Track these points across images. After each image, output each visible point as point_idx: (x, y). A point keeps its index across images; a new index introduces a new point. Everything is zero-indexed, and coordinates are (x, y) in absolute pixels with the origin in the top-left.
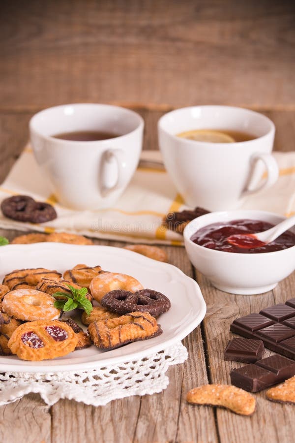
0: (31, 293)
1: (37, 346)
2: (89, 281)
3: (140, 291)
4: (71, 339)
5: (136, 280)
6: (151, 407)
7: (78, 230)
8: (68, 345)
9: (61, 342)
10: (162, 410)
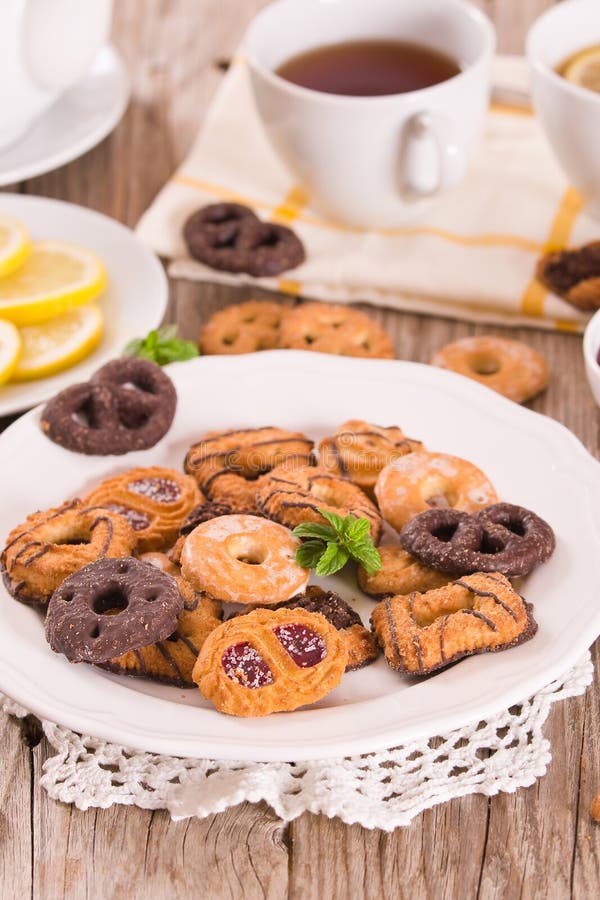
0: (245, 527)
1: (256, 682)
2: (376, 469)
3: (488, 510)
4: (334, 658)
5: (478, 471)
6: (512, 833)
7: (352, 288)
8: (328, 674)
9: (311, 669)
10: (535, 839)
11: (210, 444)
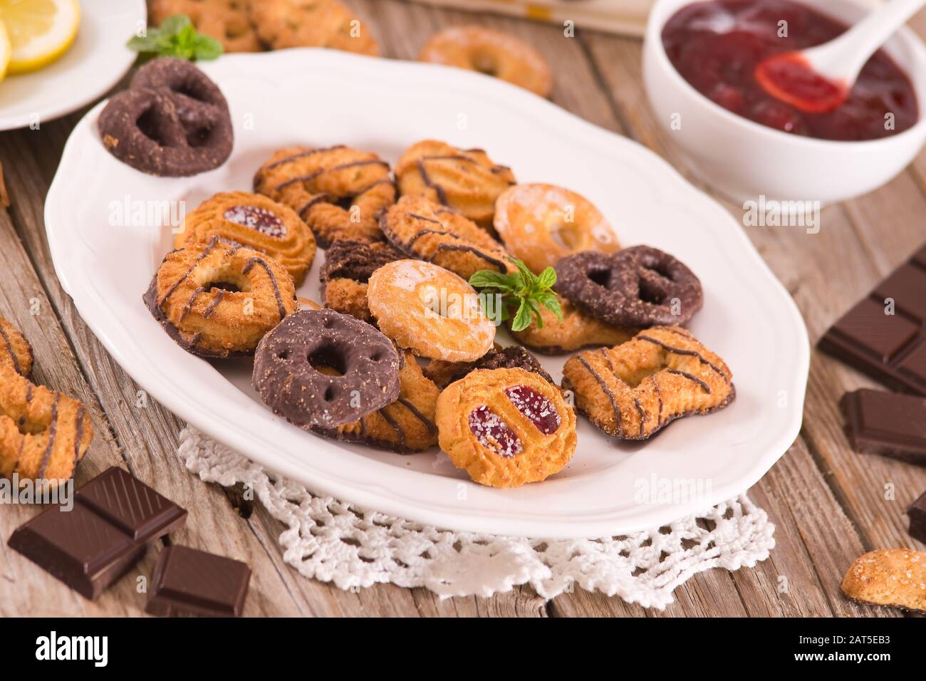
8: (567, 440)
9: (554, 436)
11: (289, 166)
